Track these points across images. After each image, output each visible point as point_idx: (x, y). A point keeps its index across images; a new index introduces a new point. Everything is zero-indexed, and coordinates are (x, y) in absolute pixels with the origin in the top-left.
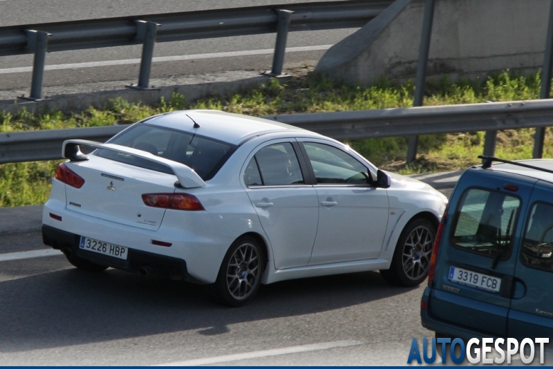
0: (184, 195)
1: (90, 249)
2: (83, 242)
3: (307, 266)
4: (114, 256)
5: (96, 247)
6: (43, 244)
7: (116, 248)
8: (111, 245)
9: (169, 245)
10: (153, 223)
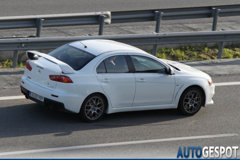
0: (64, 76)
1: (33, 96)
2: (31, 93)
3: (131, 106)
4: (40, 100)
5: (35, 96)
6: (21, 93)
7: (40, 97)
8: (39, 96)
9: (57, 97)
10: (53, 87)
